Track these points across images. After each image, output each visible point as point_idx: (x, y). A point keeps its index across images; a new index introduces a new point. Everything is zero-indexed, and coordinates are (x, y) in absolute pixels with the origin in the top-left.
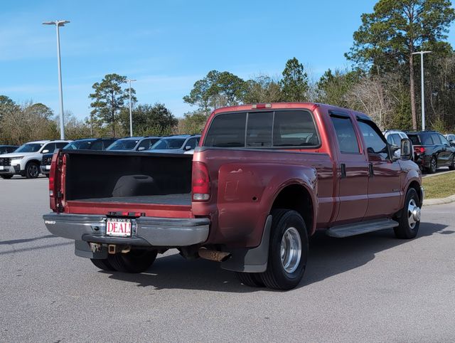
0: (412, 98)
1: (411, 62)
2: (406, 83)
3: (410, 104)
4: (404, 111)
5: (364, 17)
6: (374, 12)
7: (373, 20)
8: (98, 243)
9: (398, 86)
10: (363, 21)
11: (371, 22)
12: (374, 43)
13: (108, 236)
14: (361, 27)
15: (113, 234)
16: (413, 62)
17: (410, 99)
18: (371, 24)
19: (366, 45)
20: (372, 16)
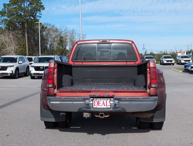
0: (27, 42)
1: (26, 26)
2: (24, 35)
3: (25, 44)
4: (23, 47)
5: (5, 5)
6: (9, 3)
7: (9, 7)
8: (89, 113)
9: (20, 36)
10: (4, 6)
11: (8, 7)
12: (9, 17)
13: (95, 108)
14: (3, 9)
15: (98, 107)
16: (27, 26)
17: (26, 42)
18: (7, 8)
19: (5, 18)
20: (8, 5)
